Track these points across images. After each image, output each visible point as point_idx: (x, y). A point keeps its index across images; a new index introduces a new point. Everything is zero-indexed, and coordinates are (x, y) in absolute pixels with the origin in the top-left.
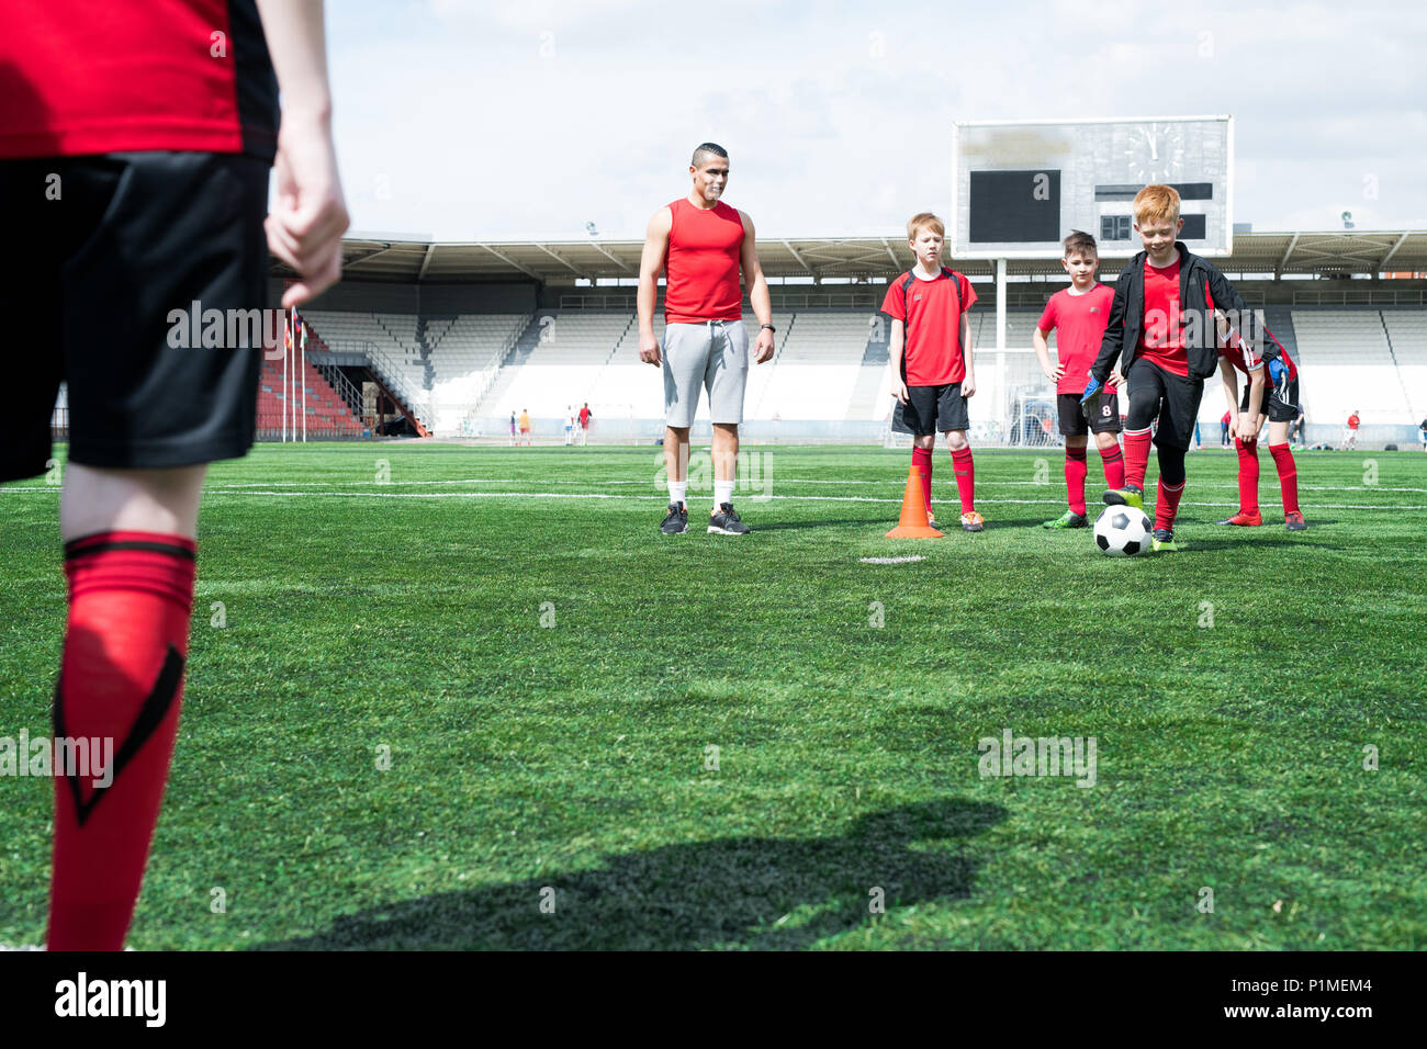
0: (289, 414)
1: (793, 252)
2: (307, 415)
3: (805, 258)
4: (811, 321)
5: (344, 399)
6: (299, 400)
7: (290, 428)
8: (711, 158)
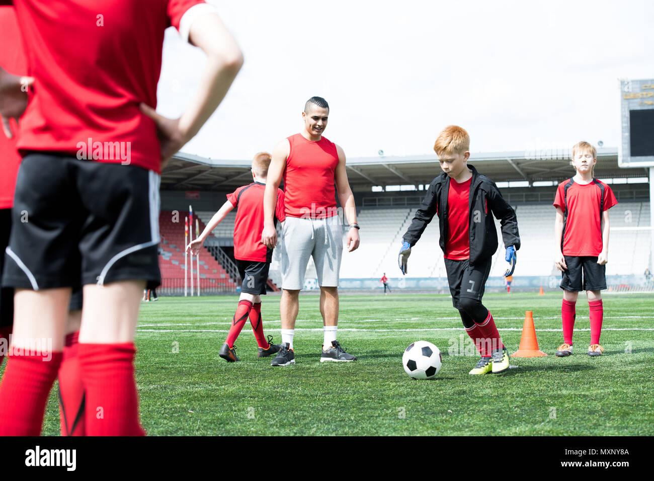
0: (189, 279)
1: (514, 166)
2: (201, 279)
3: (522, 170)
4: (527, 211)
5: (224, 268)
6: (195, 268)
7: (189, 287)
8: (316, 109)
